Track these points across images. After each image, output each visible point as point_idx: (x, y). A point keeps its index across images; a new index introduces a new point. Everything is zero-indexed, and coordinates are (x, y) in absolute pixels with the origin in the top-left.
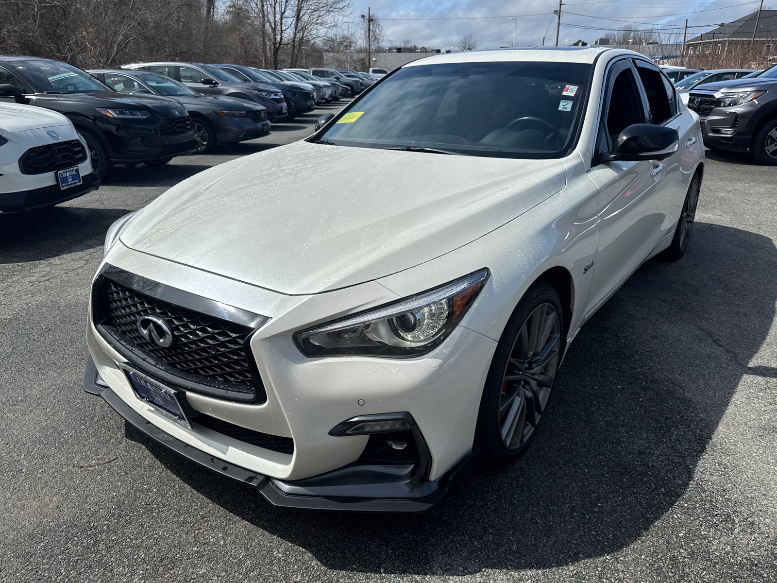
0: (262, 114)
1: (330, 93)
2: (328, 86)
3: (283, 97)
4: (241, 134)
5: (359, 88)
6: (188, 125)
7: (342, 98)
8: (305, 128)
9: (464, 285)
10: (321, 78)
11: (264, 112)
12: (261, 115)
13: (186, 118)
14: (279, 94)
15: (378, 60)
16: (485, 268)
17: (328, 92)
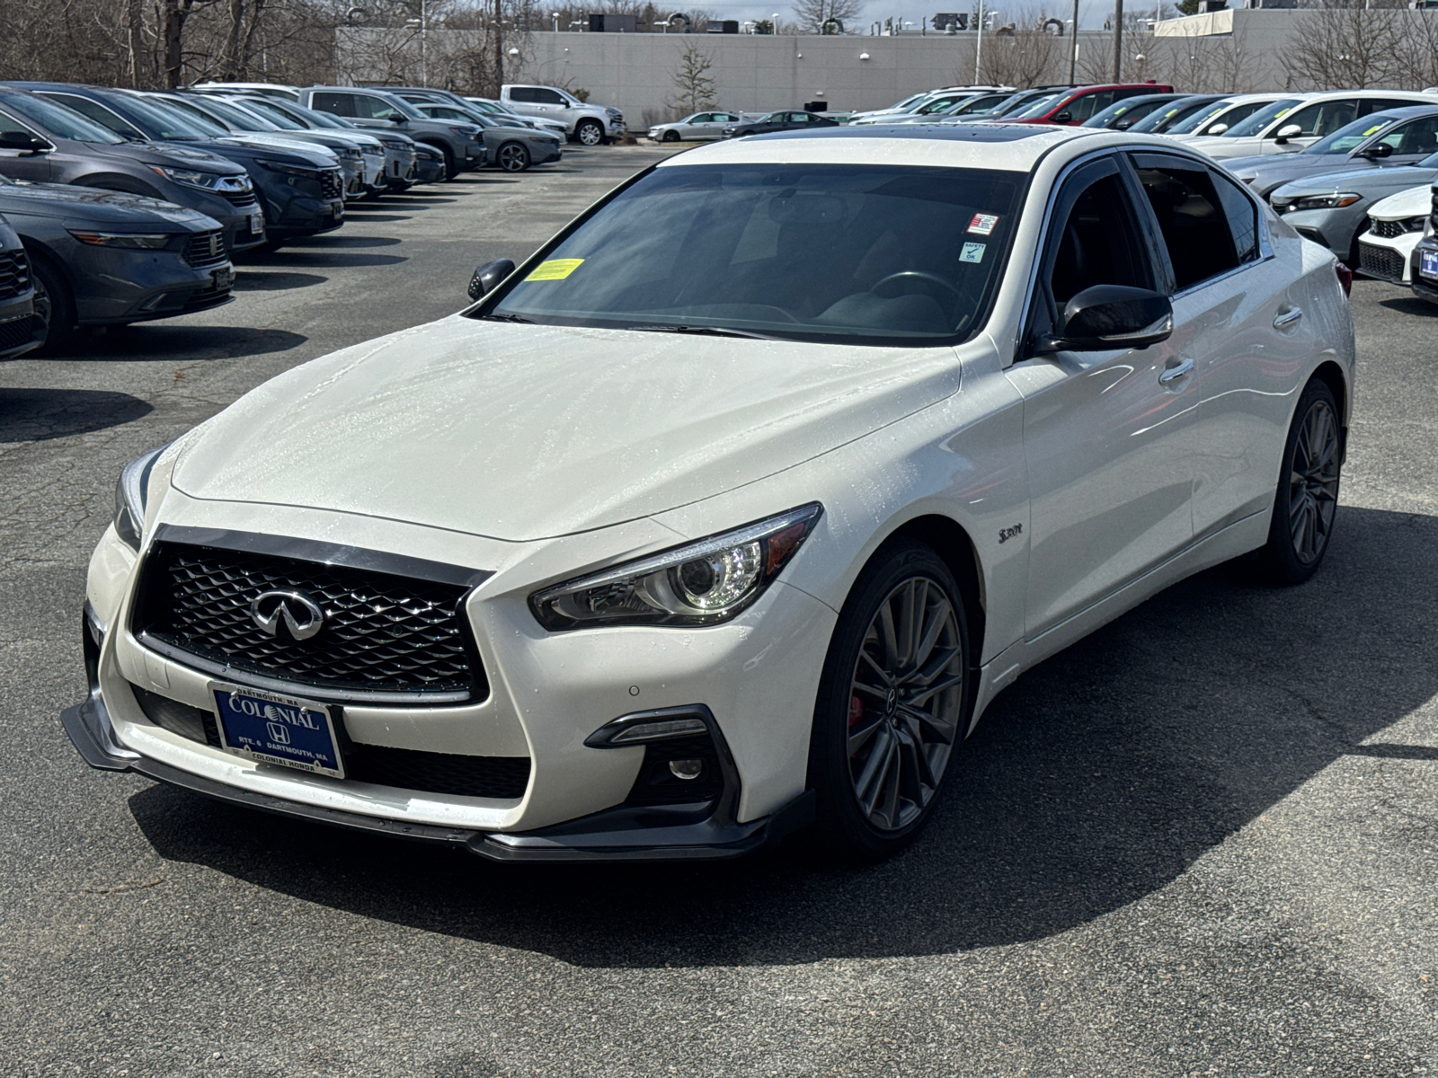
0: (214, 240)
1: (381, 168)
2: (375, 148)
3: (251, 186)
4: (149, 301)
5: (472, 150)
6: (23, 273)
7: (416, 184)
8: (321, 280)
9: (784, 524)
10: (342, 119)
11: (218, 237)
12: (208, 245)
13: (18, 255)
14: (240, 178)
15: (529, 57)
16: (815, 503)
17: (373, 168)
